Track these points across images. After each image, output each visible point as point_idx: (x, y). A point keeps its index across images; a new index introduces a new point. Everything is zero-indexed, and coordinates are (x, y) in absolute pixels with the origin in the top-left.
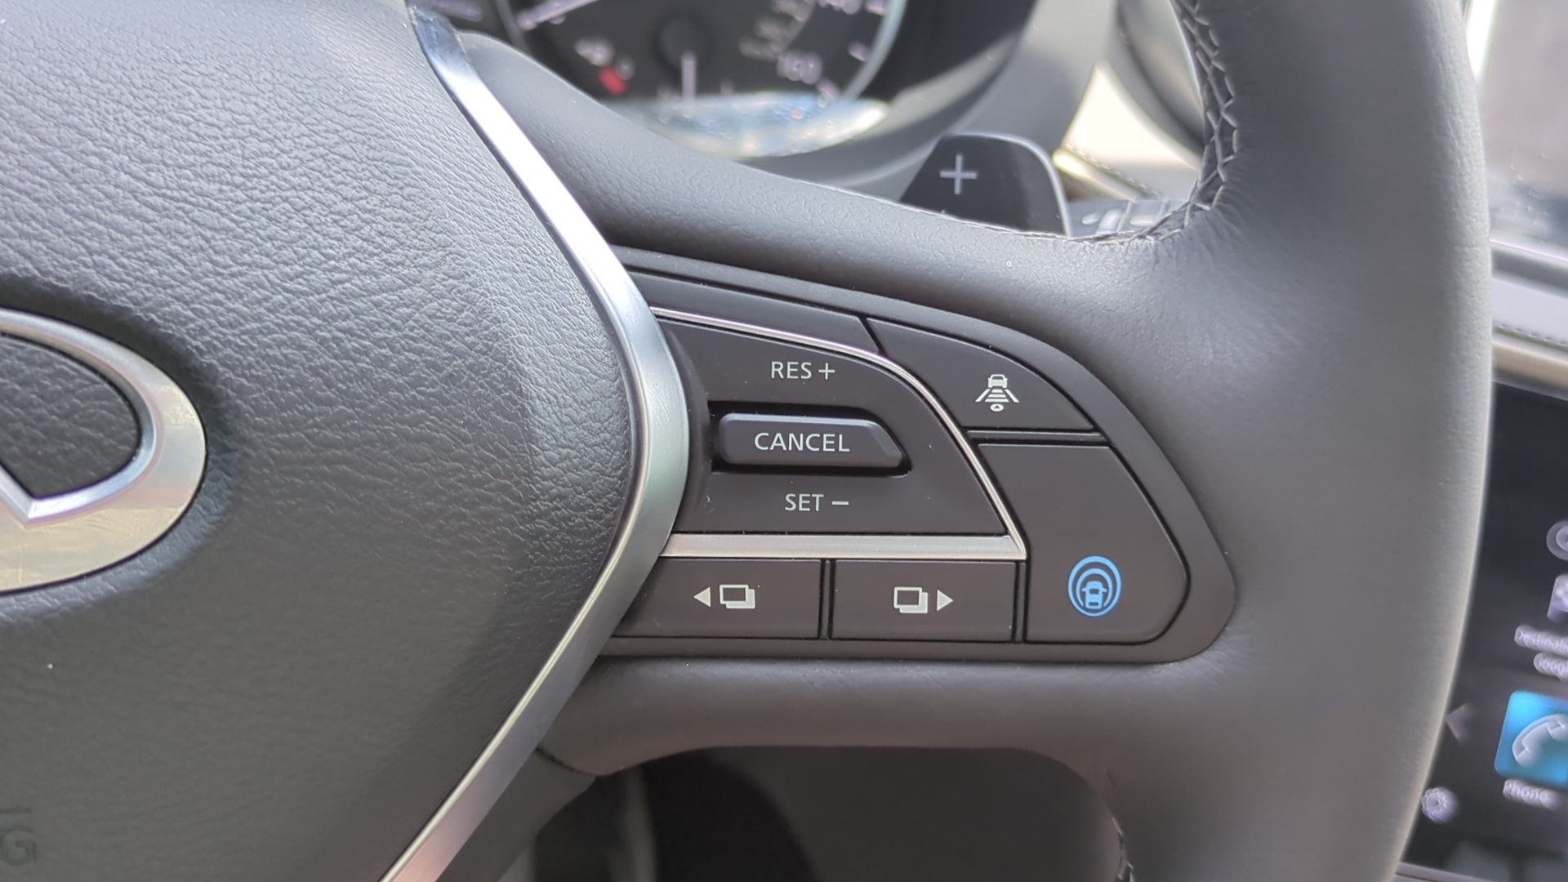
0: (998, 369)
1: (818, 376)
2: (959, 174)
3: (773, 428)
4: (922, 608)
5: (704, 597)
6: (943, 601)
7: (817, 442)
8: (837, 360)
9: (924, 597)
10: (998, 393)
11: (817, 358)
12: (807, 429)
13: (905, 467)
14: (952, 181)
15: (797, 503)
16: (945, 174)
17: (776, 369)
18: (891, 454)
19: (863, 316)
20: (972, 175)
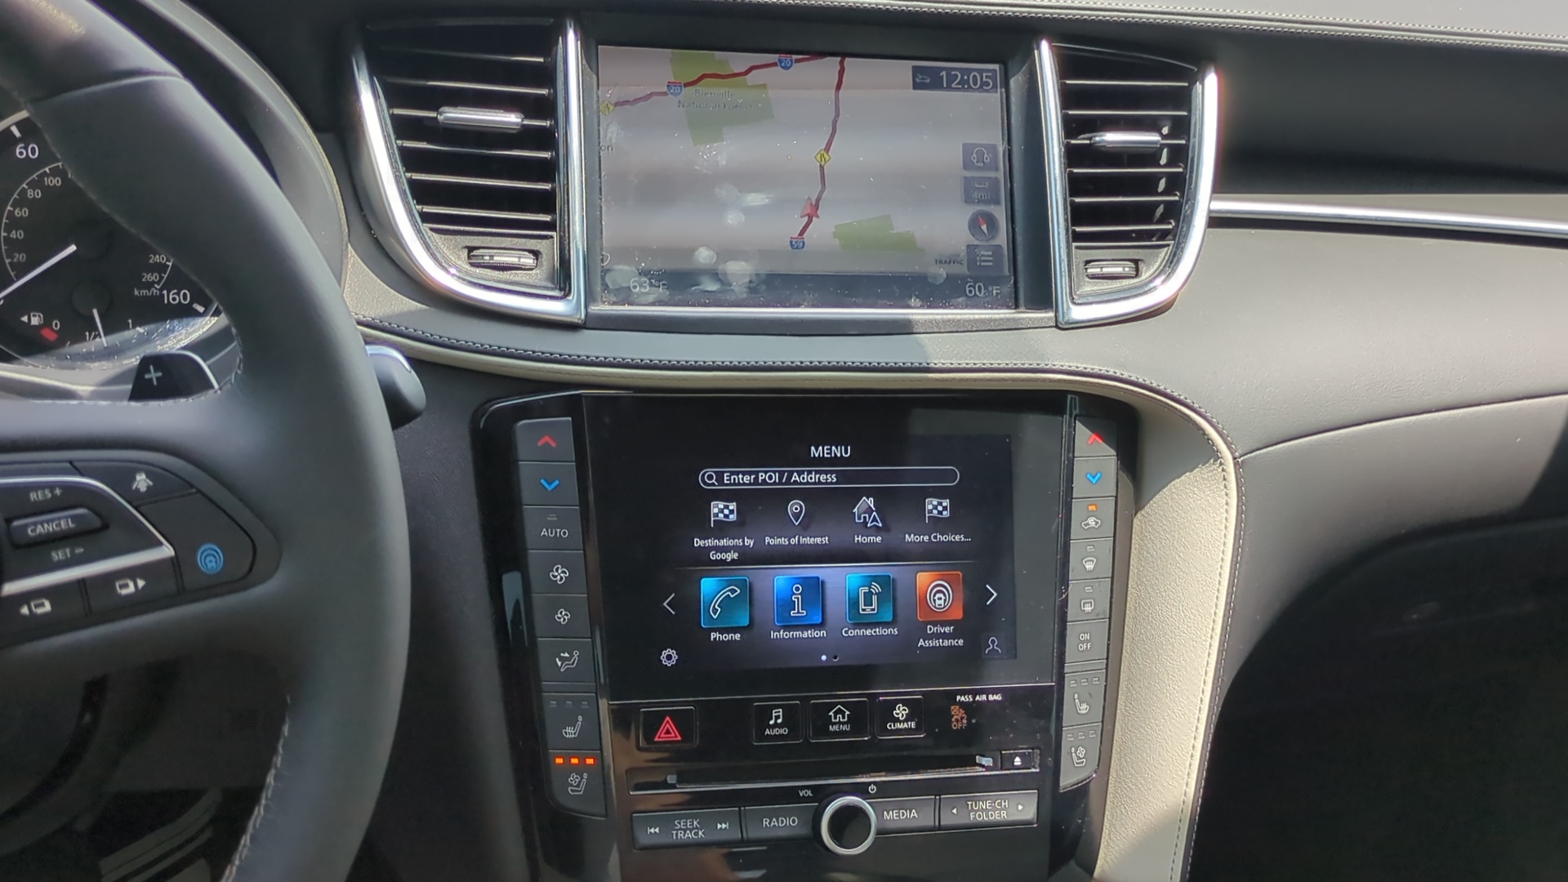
0: (139, 471)
1: (54, 496)
2: (153, 375)
3: (35, 524)
4: (131, 589)
5: (25, 610)
6: (141, 583)
7: (59, 525)
8: (63, 485)
9: (131, 585)
10: (142, 482)
11: (51, 486)
12: (52, 521)
13: (105, 527)
14: (151, 379)
15: (58, 555)
16: (147, 376)
17: (33, 496)
18: (96, 522)
19: (71, 462)
20: (160, 374)
